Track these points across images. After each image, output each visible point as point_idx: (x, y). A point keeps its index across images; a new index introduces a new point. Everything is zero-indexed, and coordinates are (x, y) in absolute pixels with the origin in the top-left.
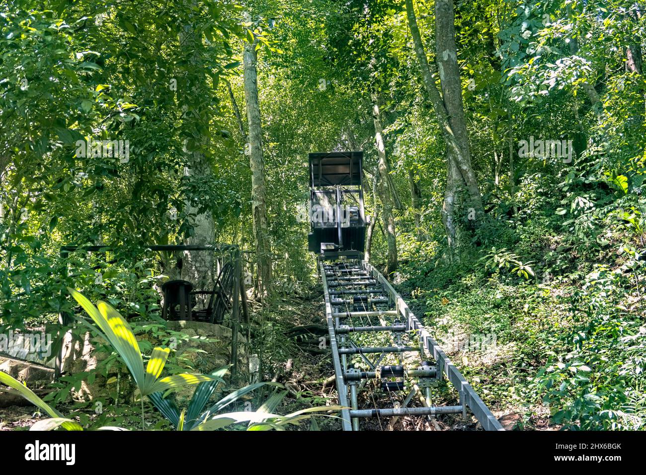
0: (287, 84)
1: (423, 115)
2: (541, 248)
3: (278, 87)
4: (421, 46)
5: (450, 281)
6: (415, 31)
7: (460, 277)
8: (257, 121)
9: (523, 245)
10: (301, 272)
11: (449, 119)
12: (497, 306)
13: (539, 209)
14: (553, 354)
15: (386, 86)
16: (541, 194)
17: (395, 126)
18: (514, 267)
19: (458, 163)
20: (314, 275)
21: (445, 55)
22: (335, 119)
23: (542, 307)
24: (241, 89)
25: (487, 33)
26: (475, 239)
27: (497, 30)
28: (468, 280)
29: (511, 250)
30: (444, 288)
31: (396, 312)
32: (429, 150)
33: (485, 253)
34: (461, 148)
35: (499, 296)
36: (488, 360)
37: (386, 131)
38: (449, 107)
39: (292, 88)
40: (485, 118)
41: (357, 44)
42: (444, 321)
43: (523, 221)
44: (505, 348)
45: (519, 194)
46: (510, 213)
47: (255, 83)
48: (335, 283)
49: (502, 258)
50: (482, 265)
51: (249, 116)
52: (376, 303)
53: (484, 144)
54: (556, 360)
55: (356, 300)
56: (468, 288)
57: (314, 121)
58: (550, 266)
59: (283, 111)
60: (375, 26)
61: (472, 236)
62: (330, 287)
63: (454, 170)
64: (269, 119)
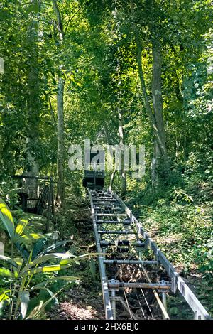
0: (77, 100)
1: (143, 120)
2: (197, 189)
3: (73, 102)
4: (144, 86)
5: (152, 202)
6: (142, 79)
7: (157, 200)
8: (62, 118)
9: (188, 187)
10: (78, 193)
11: (156, 123)
12: (175, 215)
13: (197, 169)
14: (201, 239)
15: (126, 105)
16: (199, 162)
17: (128, 125)
18: (183, 197)
19: (159, 144)
20: (84, 195)
21: (156, 92)
22: (100, 119)
23: (196, 217)
24: (55, 102)
25: (176, 83)
26: (165, 182)
27: (181, 81)
28: (161, 202)
29: (183, 188)
30: (149, 205)
31: (125, 215)
32: (145, 137)
33: (170, 189)
34: (161, 138)
35: (176, 210)
36: (169, 241)
37: (124, 127)
38: (156, 117)
39: (80, 103)
40: (173, 124)
41: (114, 84)
42: (148, 221)
43: (189, 175)
44: (178, 235)
45: (188, 162)
46: (183, 170)
47: (62, 99)
48: (96, 199)
49: (178, 192)
50: (168, 195)
51: (58, 115)
52: (116, 210)
53: (171, 136)
54: (202, 242)
55: (106, 208)
56: (161, 206)
57: (89, 120)
58: (201, 197)
59: (75, 114)
60: (123, 76)
61: (164, 180)
62: (93, 201)
63: (157, 148)
64: (67, 117)
